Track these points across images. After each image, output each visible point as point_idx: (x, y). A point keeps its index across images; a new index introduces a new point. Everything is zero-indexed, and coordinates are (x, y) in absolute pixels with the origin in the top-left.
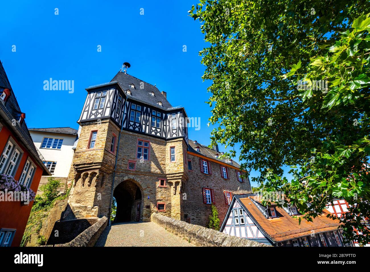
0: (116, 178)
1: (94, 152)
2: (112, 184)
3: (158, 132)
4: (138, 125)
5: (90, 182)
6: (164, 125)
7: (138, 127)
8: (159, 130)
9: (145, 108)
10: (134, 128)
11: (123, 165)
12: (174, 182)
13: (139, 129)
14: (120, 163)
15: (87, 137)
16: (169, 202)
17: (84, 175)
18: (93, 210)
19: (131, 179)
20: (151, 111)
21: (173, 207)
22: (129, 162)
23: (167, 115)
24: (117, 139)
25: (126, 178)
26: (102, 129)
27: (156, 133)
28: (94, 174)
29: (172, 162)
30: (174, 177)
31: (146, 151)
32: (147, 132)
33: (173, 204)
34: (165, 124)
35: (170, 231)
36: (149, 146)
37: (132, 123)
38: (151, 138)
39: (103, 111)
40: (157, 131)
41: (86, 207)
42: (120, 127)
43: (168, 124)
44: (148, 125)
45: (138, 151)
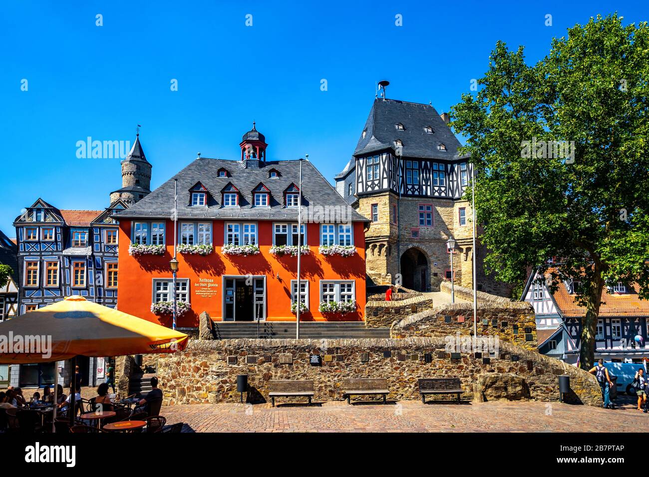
0: (400, 247)
1: (379, 226)
2: (398, 253)
3: (443, 191)
4: (416, 187)
5: (380, 252)
6: (449, 181)
7: (417, 190)
8: (443, 189)
9: (423, 163)
10: (413, 192)
11: (406, 234)
12: (464, 247)
13: (419, 192)
14: (403, 232)
15: (368, 211)
16: (458, 269)
17: (372, 246)
18: (387, 277)
19: (415, 246)
20: (431, 166)
21: (464, 276)
22: (412, 230)
23: (454, 165)
24: (397, 208)
25: (410, 246)
26: (383, 203)
27: (440, 194)
28: (382, 246)
29: (462, 226)
30: (464, 242)
31: (429, 216)
32: (429, 194)
33: (463, 272)
34: (451, 179)
35: (460, 298)
36: (432, 210)
37: (410, 187)
38: (434, 200)
39: (379, 183)
40: (441, 190)
41: (380, 274)
42: (398, 194)
43: (455, 179)
44: (430, 186)
45: (421, 217)
